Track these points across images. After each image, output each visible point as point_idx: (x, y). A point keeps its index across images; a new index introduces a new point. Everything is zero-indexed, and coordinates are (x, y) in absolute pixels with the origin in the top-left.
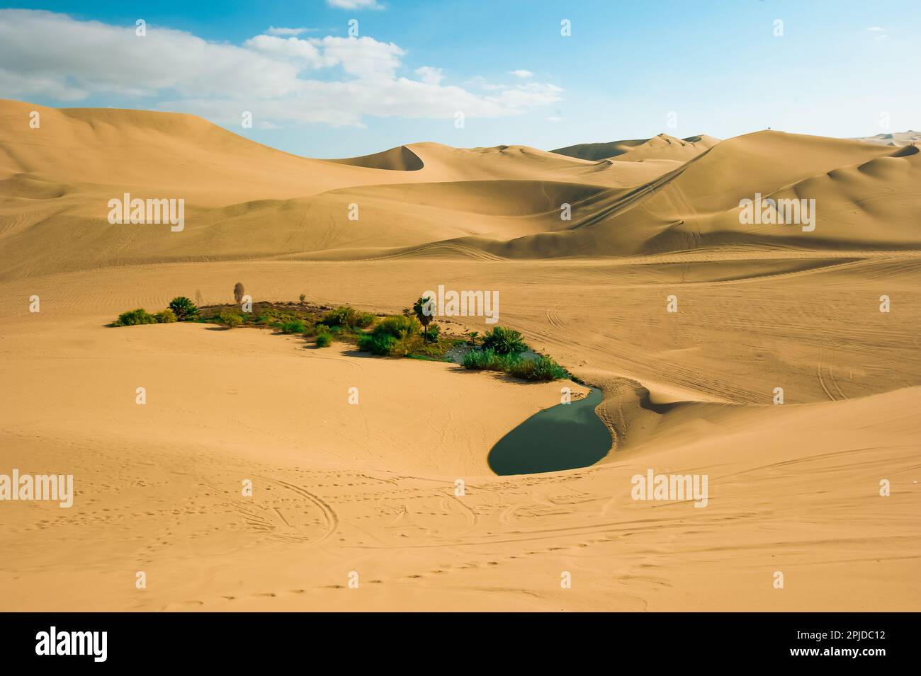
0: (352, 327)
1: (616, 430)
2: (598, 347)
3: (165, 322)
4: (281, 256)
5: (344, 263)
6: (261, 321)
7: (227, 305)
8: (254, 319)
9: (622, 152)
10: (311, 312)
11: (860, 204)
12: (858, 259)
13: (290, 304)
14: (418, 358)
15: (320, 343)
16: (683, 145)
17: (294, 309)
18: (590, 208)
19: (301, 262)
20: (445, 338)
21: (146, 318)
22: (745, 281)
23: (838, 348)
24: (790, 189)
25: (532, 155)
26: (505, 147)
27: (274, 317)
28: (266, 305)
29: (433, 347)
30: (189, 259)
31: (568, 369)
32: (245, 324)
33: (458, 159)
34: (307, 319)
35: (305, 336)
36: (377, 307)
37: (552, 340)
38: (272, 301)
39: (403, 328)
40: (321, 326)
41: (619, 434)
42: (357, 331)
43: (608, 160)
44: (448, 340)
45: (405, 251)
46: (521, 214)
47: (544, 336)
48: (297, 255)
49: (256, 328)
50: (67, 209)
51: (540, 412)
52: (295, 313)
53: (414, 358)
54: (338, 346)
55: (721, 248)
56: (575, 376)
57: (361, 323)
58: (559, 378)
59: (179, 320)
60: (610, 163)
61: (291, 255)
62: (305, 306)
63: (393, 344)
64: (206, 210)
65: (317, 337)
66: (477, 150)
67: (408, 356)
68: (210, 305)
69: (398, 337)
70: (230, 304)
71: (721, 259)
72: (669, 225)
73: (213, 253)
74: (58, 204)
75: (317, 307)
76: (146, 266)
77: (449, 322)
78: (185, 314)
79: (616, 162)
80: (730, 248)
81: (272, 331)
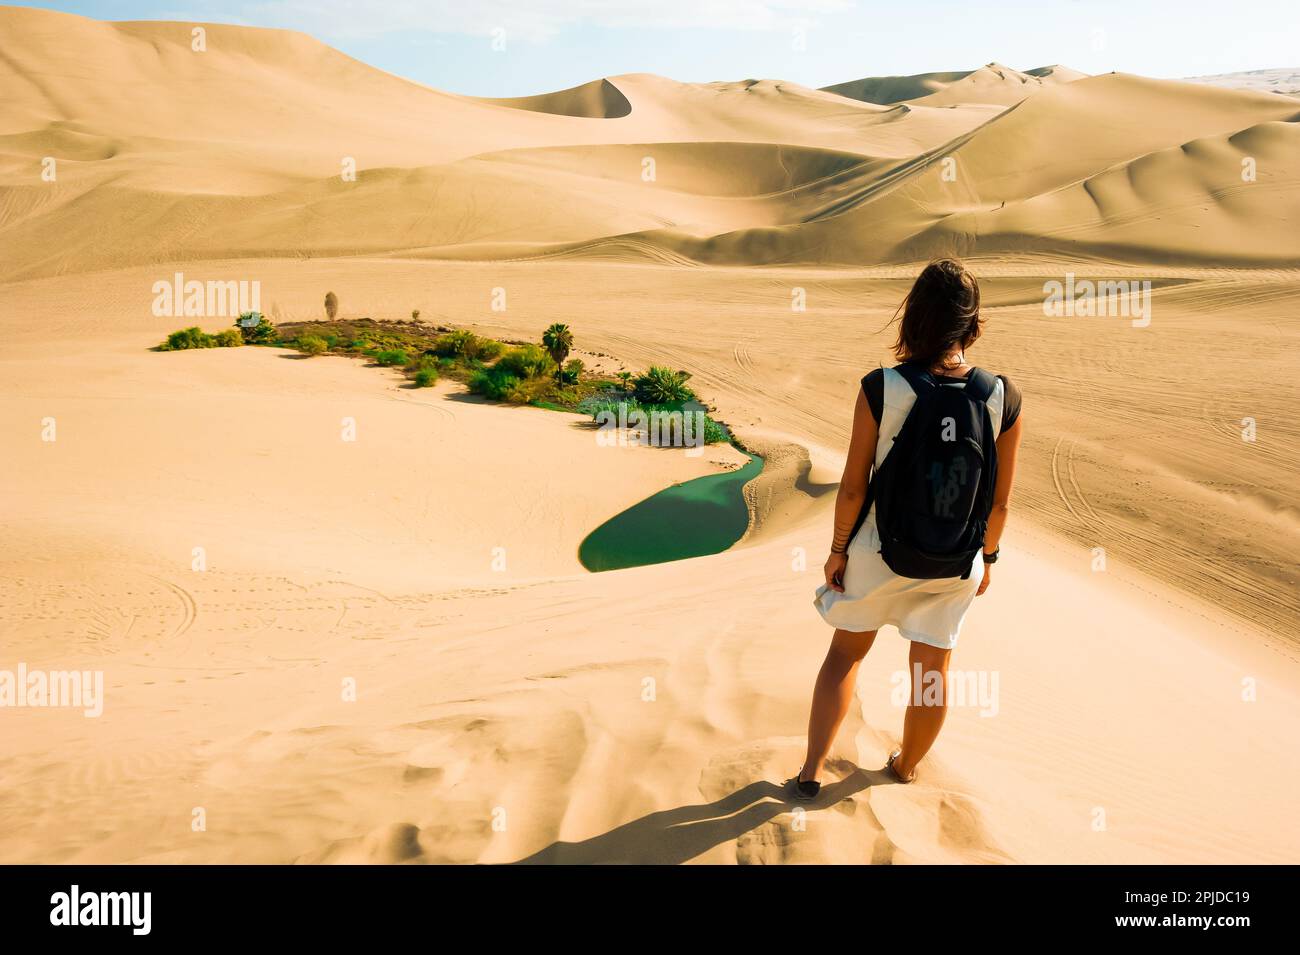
0: (470, 359)
1: (757, 515)
2: (788, 399)
3: (228, 346)
4: (400, 253)
5: (481, 264)
6: (355, 348)
7: (317, 322)
8: (345, 344)
9: (929, 92)
10: (423, 335)
11: (1217, 195)
12: (1187, 281)
13: (400, 322)
14: (543, 407)
15: (421, 382)
16: (1024, 82)
17: (403, 331)
18: (840, 188)
19: (424, 262)
20: (589, 378)
21: (202, 340)
22: (1021, 308)
23: (1101, 414)
24: (1123, 169)
25: (791, 94)
26: (754, 83)
27: (373, 340)
28: (368, 323)
29: (568, 391)
30: (276, 254)
31: (732, 429)
32: (333, 351)
33: (684, 101)
34: (415, 346)
35: (406, 371)
36: (513, 331)
37: (730, 387)
38: (376, 318)
39: (531, 363)
40: (429, 357)
41: (758, 521)
42: (476, 365)
43: (906, 104)
44: (592, 383)
45: (567, 249)
46: (745, 193)
47: (721, 380)
48: (420, 251)
49: (347, 356)
50: (118, 177)
51: (672, 487)
52: (402, 337)
53: (538, 407)
54: (447, 386)
55: (1003, 258)
56: (738, 439)
57: (482, 354)
58: (714, 441)
59: (248, 343)
60: (906, 110)
61: (412, 251)
62: (418, 326)
63: (512, 386)
64: (307, 181)
65: (417, 373)
66: (712, 86)
67: (531, 404)
68: (295, 321)
69: (523, 376)
70: (320, 320)
71: (997, 274)
72: (937, 221)
73: (308, 245)
74: (108, 168)
75: (433, 328)
76: (219, 263)
77: (603, 355)
78: (256, 336)
79: (916, 108)
80: (1014, 257)
81: (365, 362)
